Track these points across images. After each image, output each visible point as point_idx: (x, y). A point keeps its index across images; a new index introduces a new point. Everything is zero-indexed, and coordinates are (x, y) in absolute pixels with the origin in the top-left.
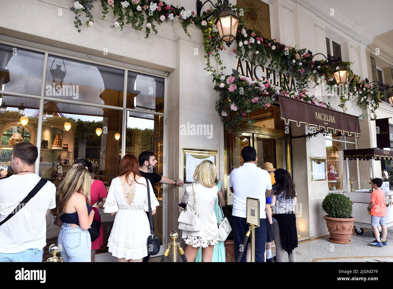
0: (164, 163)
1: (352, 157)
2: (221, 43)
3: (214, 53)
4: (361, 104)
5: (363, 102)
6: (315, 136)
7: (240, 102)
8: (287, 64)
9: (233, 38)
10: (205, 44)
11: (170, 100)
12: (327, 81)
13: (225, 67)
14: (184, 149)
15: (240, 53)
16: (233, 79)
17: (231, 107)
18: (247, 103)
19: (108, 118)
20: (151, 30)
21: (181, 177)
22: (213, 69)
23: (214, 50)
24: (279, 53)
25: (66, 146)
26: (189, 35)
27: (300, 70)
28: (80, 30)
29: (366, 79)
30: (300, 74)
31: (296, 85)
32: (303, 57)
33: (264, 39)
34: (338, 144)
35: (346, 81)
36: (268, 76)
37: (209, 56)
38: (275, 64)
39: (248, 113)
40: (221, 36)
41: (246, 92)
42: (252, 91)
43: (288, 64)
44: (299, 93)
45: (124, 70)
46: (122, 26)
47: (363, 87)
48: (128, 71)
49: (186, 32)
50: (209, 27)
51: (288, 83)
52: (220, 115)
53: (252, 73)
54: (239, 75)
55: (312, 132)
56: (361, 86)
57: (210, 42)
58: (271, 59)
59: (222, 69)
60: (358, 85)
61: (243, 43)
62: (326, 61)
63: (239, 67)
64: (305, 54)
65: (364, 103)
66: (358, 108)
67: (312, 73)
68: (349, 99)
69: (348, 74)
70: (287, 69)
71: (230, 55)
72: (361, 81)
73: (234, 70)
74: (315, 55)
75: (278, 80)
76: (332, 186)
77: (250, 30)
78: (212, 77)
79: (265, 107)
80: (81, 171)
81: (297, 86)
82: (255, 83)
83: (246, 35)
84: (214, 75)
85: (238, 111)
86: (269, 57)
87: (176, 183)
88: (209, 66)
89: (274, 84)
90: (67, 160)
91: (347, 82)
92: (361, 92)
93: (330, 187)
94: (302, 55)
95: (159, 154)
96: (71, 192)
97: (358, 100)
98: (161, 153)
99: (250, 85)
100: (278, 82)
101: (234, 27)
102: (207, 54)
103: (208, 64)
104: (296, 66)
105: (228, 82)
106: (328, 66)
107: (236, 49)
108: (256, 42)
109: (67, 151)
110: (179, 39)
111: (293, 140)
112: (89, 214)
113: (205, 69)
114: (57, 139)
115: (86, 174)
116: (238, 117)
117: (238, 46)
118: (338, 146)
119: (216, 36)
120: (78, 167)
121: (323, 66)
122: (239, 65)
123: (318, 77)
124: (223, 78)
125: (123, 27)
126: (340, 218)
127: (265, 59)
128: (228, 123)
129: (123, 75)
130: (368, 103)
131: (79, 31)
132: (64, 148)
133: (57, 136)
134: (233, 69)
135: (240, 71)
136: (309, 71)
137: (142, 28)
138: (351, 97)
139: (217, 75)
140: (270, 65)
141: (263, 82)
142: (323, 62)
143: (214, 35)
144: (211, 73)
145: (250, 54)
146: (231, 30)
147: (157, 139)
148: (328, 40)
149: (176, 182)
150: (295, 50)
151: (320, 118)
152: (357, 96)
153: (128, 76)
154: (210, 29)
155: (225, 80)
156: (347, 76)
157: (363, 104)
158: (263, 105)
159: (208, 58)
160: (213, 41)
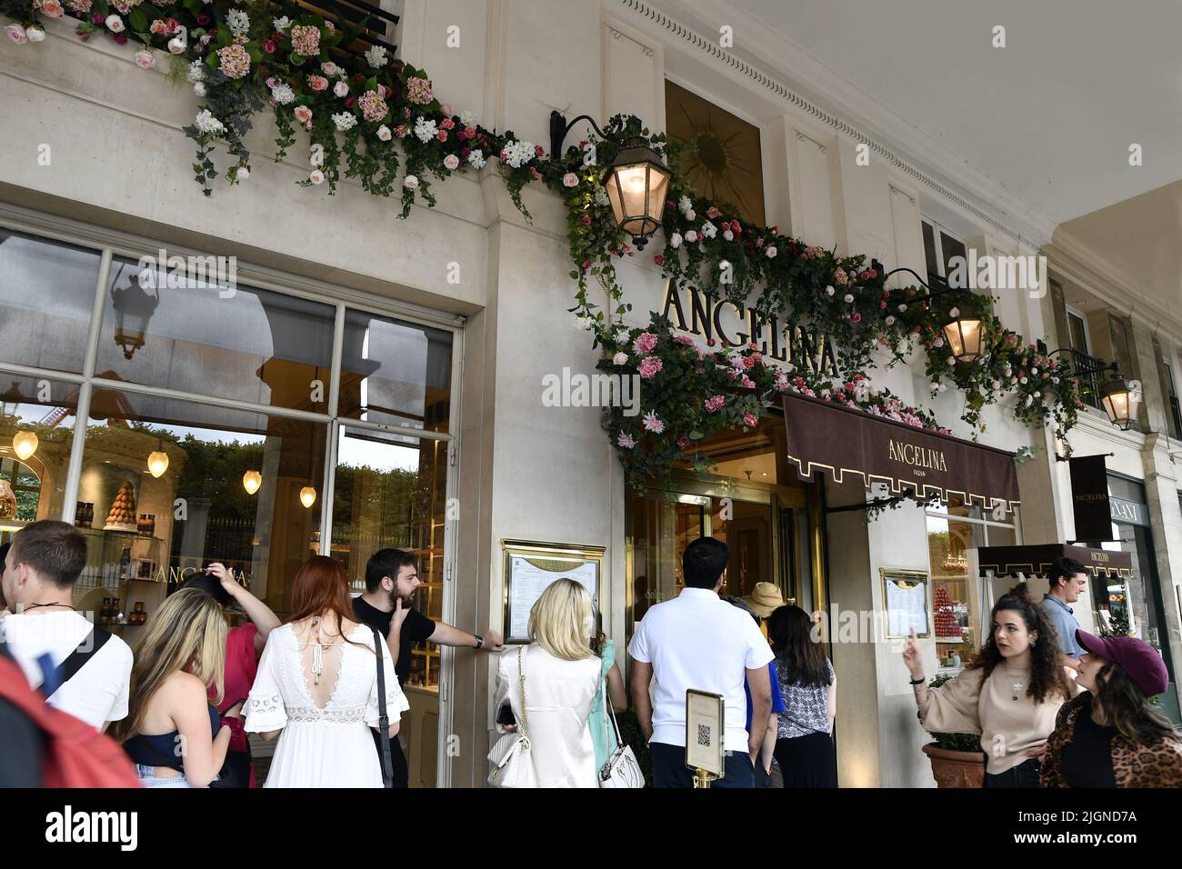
0: (446, 583)
1: (1002, 569)
2: (620, 237)
3: (599, 264)
4: (1026, 413)
5: (1032, 407)
6: (893, 507)
7: (672, 407)
8: (809, 298)
9: (653, 226)
10: (573, 237)
11: (467, 397)
12: (928, 346)
13: (629, 307)
14: (506, 542)
15: (673, 267)
16: (654, 340)
17: (645, 422)
18: (691, 411)
19: (281, 439)
20: (418, 195)
21: (496, 625)
22: (594, 312)
23: (599, 257)
24: (787, 265)
25: (148, 521)
26: (526, 213)
27: (849, 317)
28: (209, 189)
29: (1039, 341)
30: (850, 328)
31: (837, 358)
32: (858, 277)
33: (744, 225)
34: (965, 527)
35: (979, 350)
36: (756, 331)
37: (584, 273)
38: (776, 297)
39: (694, 440)
40: (620, 218)
41: (689, 379)
42: (705, 376)
43: (814, 298)
44: (844, 383)
45: (334, 307)
46: (332, 181)
47: (1031, 365)
48: (348, 309)
49: (518, 205)
50: (586, 190)
51: (813, 352)
52: (615, 443)
53: (709, 322)
54: (671, 330)
55: (885, 495)
56: (1025, 362)
57: (588, 234)
58: (764, 284)
59: (621, 310)
60: (1015, 359)
61: (683, 237)
62: (922, 291)
63: (672, 306)
64: (862, 269)
65: (1036, 411)
66: (1017, 425)
67: (884, 324)
68: (992, 400)
69: (984, 330)
70: (811, 312)
71: (645, 269)
72: (1024, 346)
73: (654, 316)
74: (891, 273)
75: (784, 343)
76: (950, 653)
77: (704, 198)
78: (592, 335)
79: (742, 427)
80: (198, 604)
81: (839, 362)
82: (716, 354)
83: (691, 215)
84: (597, 329)
85: (664, 432)
86: (758, 277)
87: (480, 644)
88: (583, 302)
89: (775, 355)
90: (149, 563)
91: (982, 353)
92: (1024, 381)
93: (943, 657)
94: (853, 274)
95: (432, 554)
96: (162, 667)
97: (1017, 401)
98: (438, 550)
99: (702, 359)
100: (784, 350)
101: (657, 194)
102: (577, 269)
103: (581, 296)
104: (836, 305)
105: (637, 348)
106: (928, 305)
107: (661, 252)
108: (720, 233)
109: (151, 536)
110: (499, 222)
111: (830, 516)
112: (214, 737)
113: (571, 311)
114: (121, 500)
115: (212, 616)
116: (666, 453)
117: (669, 246)
118: (965, 535)
119: (605, 216)
120: (186, 595)
121: (915, 304)
122: (672, 298)
123: (900, 336)
124: (623, 337)
125: (337, 184)
126: (970, 751)
127: (748, 282)
128: (637, 468)
129: (332, 320)
130: (1045, 410)
131: (207, 192)
132: (141, 527)
133: (123, 490)
134: (651, 313)
135: (673, 317)
136: (875, 319)
137: (392, 190)
138: (997, 394)
139: (606, 329)
140: (760, 301)
141: (740, 349)
142: (913, 293)
143: (598, 215)
144: (588, 322)
145: (703, 268)
146: (647, 204)
147: (426, 507)
148: (927, 231)
149: (481, 639)
150: (835, 257)
151: (903, 457)
152: (1014, 391)
153: (347, 323)
154: (588, 197)
155: (630, 343)
156: (980, 336)
157: (1031, 416)
158: (738, 419)
159: (582, 278)
160: (596, 231)
